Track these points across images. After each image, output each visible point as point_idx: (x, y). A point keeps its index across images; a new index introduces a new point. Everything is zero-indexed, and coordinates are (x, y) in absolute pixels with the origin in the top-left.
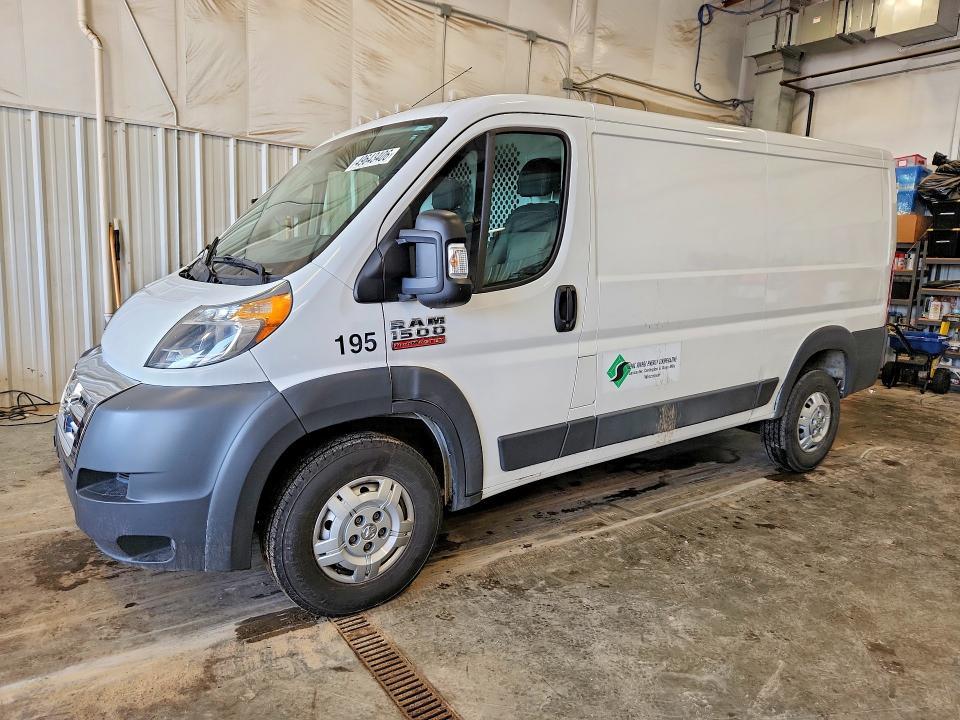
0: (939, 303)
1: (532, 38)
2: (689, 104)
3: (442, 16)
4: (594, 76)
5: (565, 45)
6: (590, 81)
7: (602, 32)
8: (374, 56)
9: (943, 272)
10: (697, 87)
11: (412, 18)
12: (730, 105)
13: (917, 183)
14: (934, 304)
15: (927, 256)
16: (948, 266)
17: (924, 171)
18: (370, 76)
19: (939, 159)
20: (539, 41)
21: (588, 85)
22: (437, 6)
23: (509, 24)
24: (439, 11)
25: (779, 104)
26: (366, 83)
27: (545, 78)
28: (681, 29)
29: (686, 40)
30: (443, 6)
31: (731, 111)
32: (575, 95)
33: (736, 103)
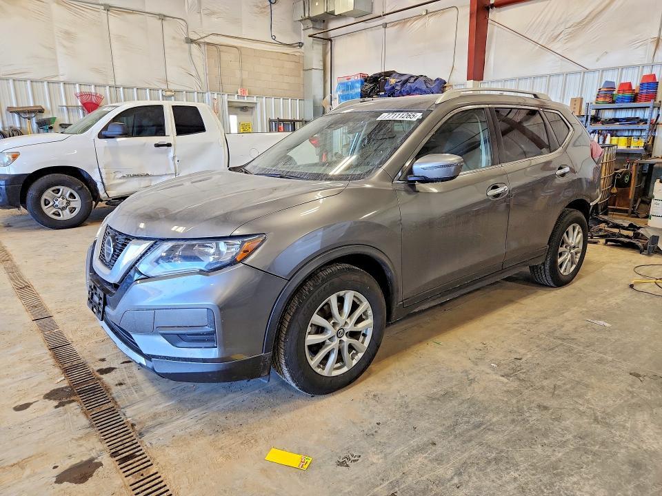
1: (163, 17)
2: (269, 46)
3: (105, 10)
4: (205, 35)
5: (184, 20)
6: (202, 38)
7: (206, 12)
8: (67, 33)
10: (274, 38)
11: (87, 12)
12: (297, 46)
18: (66, 43)
20: (168, 18)
21: (202, 40)
22: (102, 5)
23: (146, 11)
24: (103, 7)
26: (65, 47)
27: (174, 38)
28: (258, 7)
29: (262, 12)
30: (104, 5)
31: (298, 49)
32: (194, 46)
33: (301, 45)
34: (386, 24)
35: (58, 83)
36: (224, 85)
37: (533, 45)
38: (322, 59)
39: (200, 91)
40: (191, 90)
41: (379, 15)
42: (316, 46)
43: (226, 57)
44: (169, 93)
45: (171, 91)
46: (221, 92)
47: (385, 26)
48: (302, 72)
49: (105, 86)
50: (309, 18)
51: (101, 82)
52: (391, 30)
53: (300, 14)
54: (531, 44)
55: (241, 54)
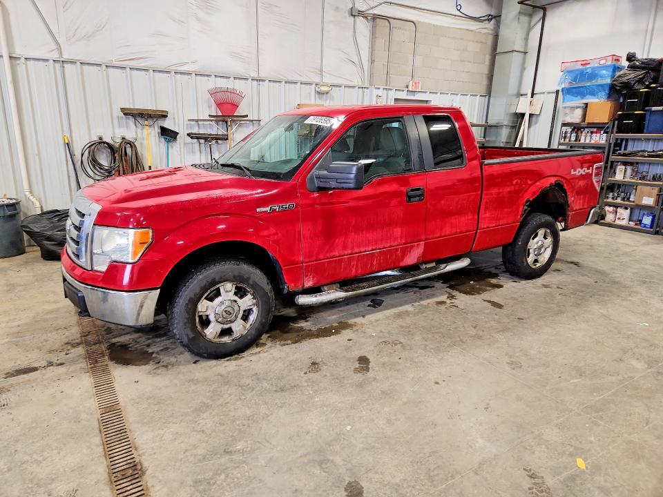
0: (624, 167)
4: (376, 4)
6: (372, 8)
9: (630, 143)
10: (459, 7)
12: (485, 20)
13: (613, 76)
14: (620, 169)
15: (617, 132)
16: (634, 140)
17: (619, 68)
19: (631, 58)
21: (371, 12)
25: (519, 19)
27: (337, 8)
31: (486, 24)
33: (490, 18)
35: (188, 73)
36: (392, 77)
39: (361, 84)
40: (350, 83)
42: (522, 18)
44: (324, 89)
45: (327, 85)
46: (388, 86)
55: (417, 32)
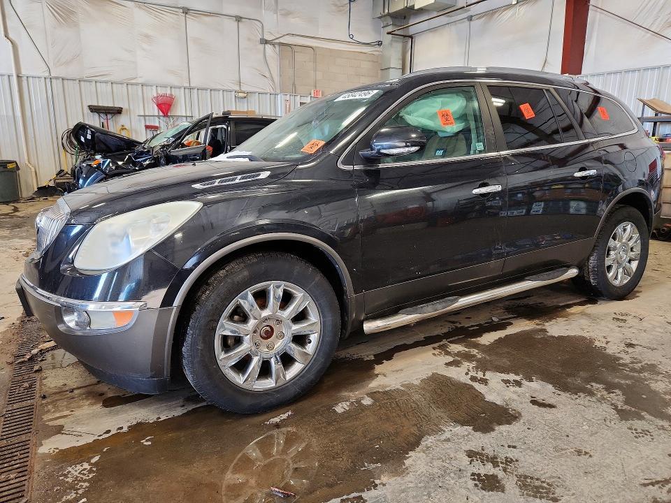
1: (239, 19)
2: (345, 46)
3: (183, 12)
5: (259, 21)
6: (276, 39)
7: (283, 12)
8: (146, 36)
10: (351, 36)
11: (166, 16)
12: (376, 45)
18: (145, 46)
20: (243, 20)
21: (277, 41)
22: (180, 8)
23: (223, 13)
24: (181, 11)
26: (144, 49)
27: (249, 39)
28: (336, 5)
29: (340, 11)
30: (183, 8)
31: (377, 48)
32: (268, 47)
33: (380, 43)
34: (472, 16)
35: (137, 84)
36: (297, 86)
37: (643, 33)
38: (401, 57)
39: (272, 92)
40: (263, 91)
41: (462, 6)
42: (395, 44)
43: (300, 57)
44: (241, 95)
45: (244, 93)
46: (294, 92)
47: (470, 18)
48: (380, 71)
49: (180, 88)
50: (389, 14)
51: (176, 84)
52: (476, 23)
53: (380, 12)
54: (641, 32)
55: (315, 54)
